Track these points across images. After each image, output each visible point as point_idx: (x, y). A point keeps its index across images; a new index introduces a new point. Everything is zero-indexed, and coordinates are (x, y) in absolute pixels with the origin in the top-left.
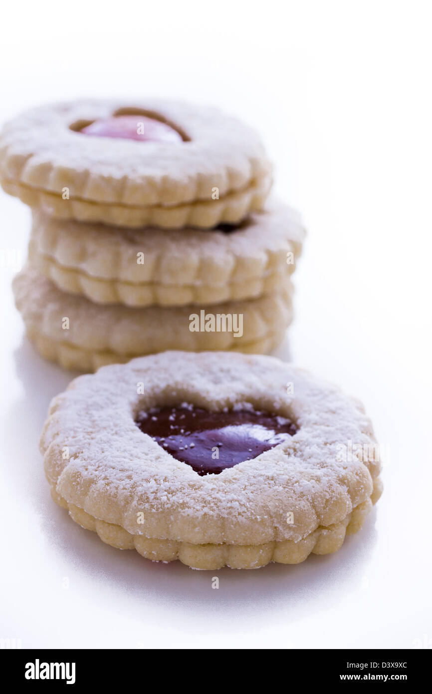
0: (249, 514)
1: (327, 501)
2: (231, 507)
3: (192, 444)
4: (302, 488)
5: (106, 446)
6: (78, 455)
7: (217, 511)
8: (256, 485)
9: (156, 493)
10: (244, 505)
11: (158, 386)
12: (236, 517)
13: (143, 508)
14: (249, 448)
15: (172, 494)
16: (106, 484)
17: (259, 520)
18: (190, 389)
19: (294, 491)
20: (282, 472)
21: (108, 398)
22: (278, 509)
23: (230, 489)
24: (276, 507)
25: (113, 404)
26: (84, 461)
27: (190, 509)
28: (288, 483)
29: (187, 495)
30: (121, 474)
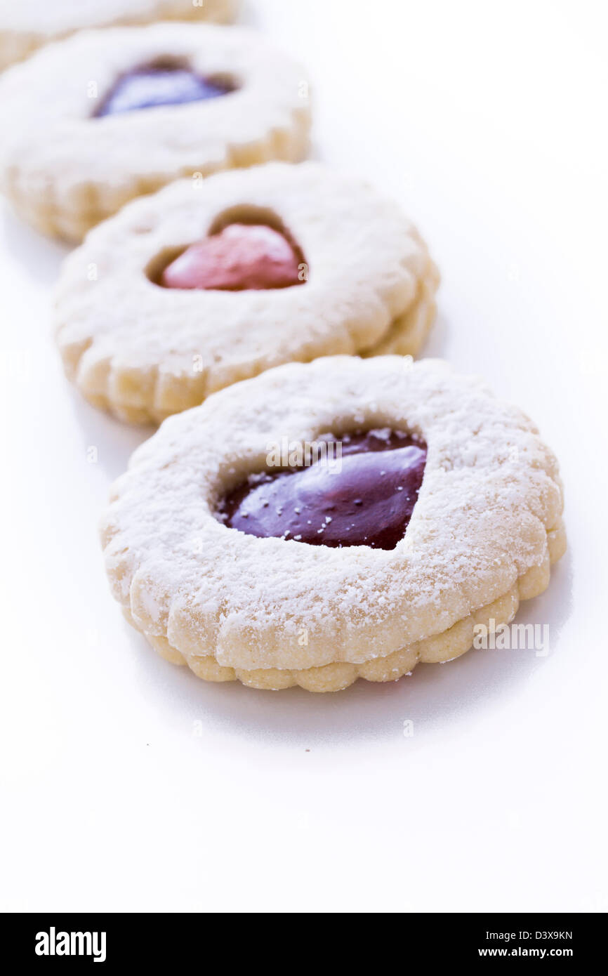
0: (486, 563)
1: (541, 498)
2: (461, 567)
3: (328, 519)
4: (508, 499)
5: (245, 577)
6: (224, 607)
7: (451, 580)
8: (461, 525)
9: (366, 599)
10: (471, 556)
11: (209, 473)
12: (475, 575)
13: (364, 625)
14: (397, 487)
15: (383, 589)
16: (297, 623)
17: (499, 563)
18: (248, 455)
19: (504, 508)
20: (471, 494)
21: (176, 520)
22: (507, 538)
23: (439, 546)
24: (503, 537)
25: (190, 523)
26: (240, 612)
27: (421, 597)
28: (491, 502)
29: (402, 582)
30: (304, 601)
